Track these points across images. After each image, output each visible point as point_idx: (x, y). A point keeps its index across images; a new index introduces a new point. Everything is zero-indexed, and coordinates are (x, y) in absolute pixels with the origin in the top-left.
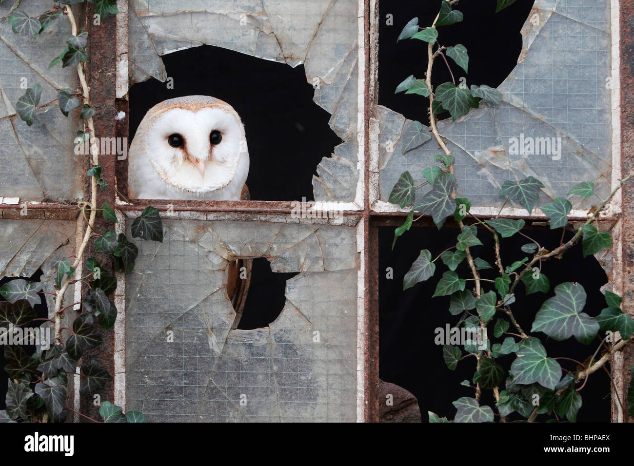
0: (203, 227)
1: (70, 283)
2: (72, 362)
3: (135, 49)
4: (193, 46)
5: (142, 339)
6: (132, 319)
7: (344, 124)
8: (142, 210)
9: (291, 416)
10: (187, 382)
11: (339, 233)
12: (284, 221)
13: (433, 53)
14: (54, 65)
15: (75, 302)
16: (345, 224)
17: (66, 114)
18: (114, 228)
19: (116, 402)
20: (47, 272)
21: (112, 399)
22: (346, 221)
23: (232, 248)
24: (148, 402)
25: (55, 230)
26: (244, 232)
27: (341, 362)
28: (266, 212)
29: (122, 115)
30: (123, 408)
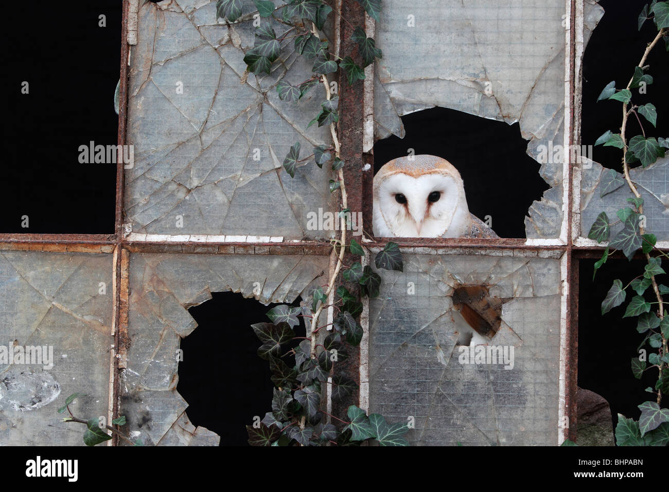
0: (433, 260)
1: (324, 308)
2: (324, 373)
3: (379, 110)
4: (427, 108)
5: (383, 354)
6: (375, 337)
7: (552, 172)
8: (383, 246)
9: (504, 417)
10: (419, 389)
11: (547, 265)
12: (500, 254)
13: (627, 111)
14: (311, 125)
15: (328, 324)
16: (551, 257)
17: (320, 166)
18: (360, 262)
19: (361, 406)
20: (306, 298)
21: (358, 404)
22: (552, 254)
23: (457, 278)
24: (387, 406)
25: (311, 262)
26: (467, 264)
27: (546, 372)
28: (485, 247)
29: (368, 167)
30: (367, 411)
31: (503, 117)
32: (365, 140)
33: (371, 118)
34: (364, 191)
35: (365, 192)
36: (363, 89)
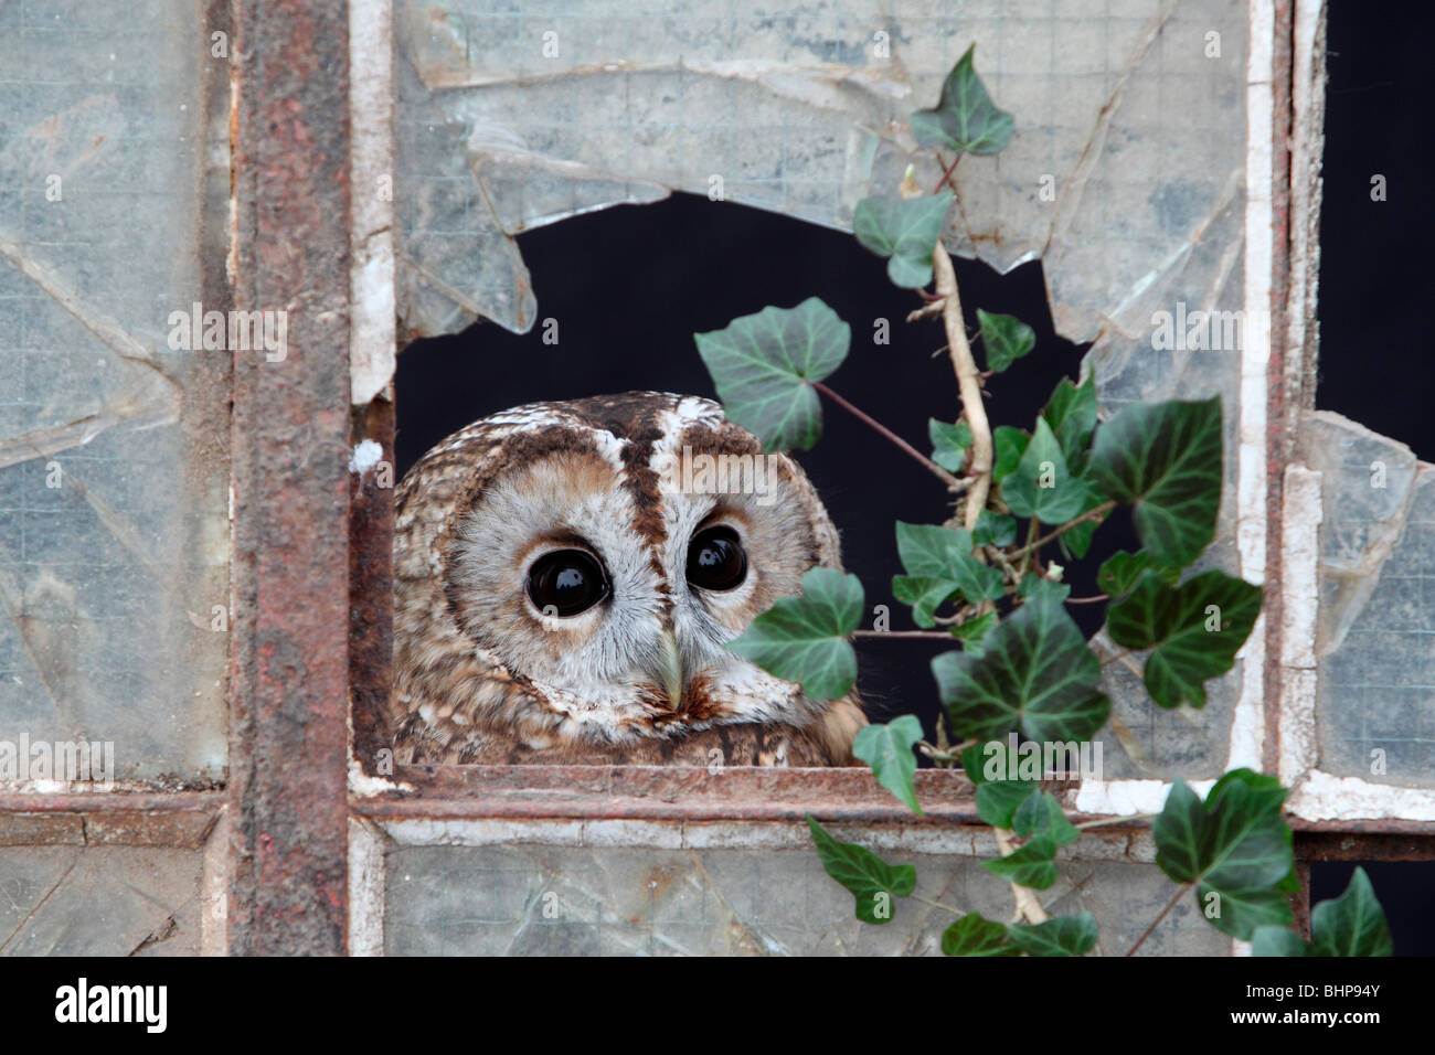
0: (664, 873)
3: (419, 209)
4: (634, 201)
23: (773, 948)
26: (817, 887)
29: (368, 454)
31: (973, 238)
32: (358, 350)
33: (382, 245)
34: (355, 562)
35: (359, 567)
36: (347, 123)
